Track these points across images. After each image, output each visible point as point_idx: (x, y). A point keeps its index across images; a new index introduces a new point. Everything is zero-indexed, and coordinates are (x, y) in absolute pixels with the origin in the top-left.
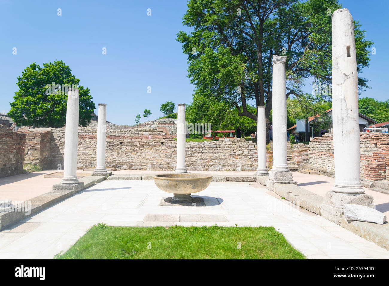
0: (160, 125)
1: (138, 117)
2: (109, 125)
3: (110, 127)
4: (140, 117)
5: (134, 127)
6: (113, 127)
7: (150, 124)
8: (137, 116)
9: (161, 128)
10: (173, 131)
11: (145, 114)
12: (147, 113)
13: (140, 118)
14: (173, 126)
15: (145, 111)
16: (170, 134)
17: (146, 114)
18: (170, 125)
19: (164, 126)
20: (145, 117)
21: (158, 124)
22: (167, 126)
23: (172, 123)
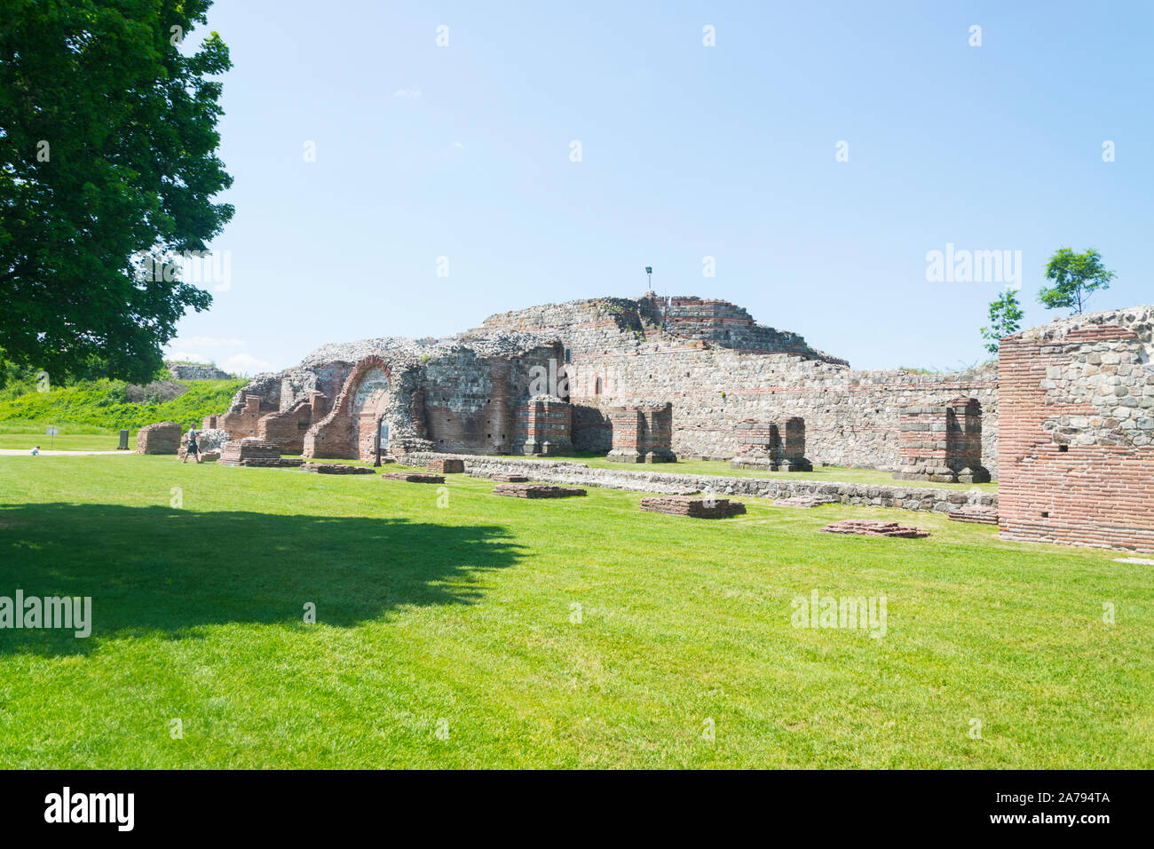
1: (1001, 312)
2: (803, 369)
3: (808, 383)
4: (1019, 308)
5: (970, 378)
8: (995, 307)
11: (1053, 284)
12: (1069, 277)
13: (1018, 316)
15: (1059, 266)
17: (1065, 287)
20: (1060, 305)
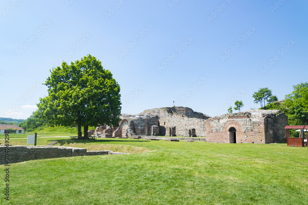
0: (231, 119)
1: (230, 110)
2: (198, 120)
3: (199, 123)
6: (202, 123)
7: (218, 118)
9: (232, 124)
10: (248, 126)
11: (236, 106)
12: (238, 105)
14: (248, 119)
16: (244, 131)
18: (244, 119)
19: (236, 120)
20: (237, 109)
21: (229, 118)
22: (239, 120)
23: (246, 115)
